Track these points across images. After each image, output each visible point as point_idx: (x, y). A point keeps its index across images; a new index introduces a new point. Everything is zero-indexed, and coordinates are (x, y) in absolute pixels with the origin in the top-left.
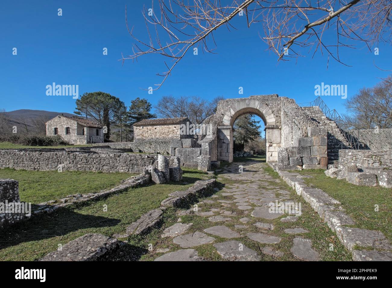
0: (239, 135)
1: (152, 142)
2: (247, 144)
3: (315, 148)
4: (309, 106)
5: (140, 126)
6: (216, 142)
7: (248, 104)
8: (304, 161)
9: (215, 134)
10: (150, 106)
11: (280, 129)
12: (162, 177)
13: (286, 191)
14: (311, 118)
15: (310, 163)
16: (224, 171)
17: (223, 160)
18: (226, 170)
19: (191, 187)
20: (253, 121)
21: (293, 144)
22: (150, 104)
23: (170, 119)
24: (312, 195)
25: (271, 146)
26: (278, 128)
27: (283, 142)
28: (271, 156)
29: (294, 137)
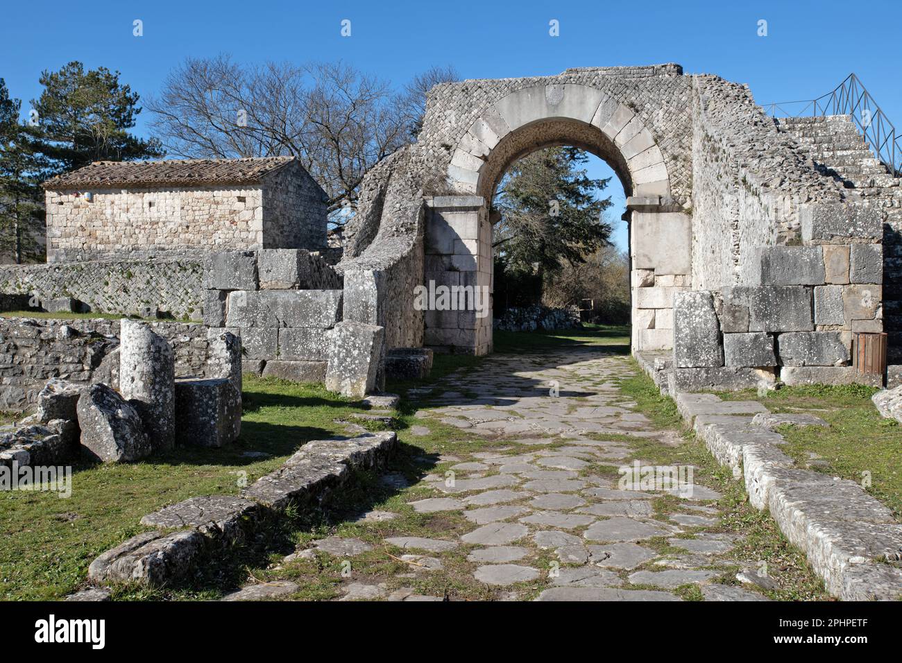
0: (521, 237)
1: (136, 264)
2: (556, 278)
3: (831, 294)
4: (808, 114)
5: (76, 189)
6: (420, 265)
7: (555, 102)
8: (785, 351)
9: (412, 230)
10: (130, 102)
11: (689, 212)
12: (134, 431)
13: (705, 488)
14: (815, 164)
15: (810, 359)
16: (445, 395)
17: (449, 343)
18: (453, 388)
19: (267, 472)
20: (581, 179)
21: (738, 277)
22: (132, 91)
23: (217, 165)
24: (814, 509)
25: (652, 285)
26: (680, 209)
27: (701, 269)
28: (652, 326)
29: (743, 245)
